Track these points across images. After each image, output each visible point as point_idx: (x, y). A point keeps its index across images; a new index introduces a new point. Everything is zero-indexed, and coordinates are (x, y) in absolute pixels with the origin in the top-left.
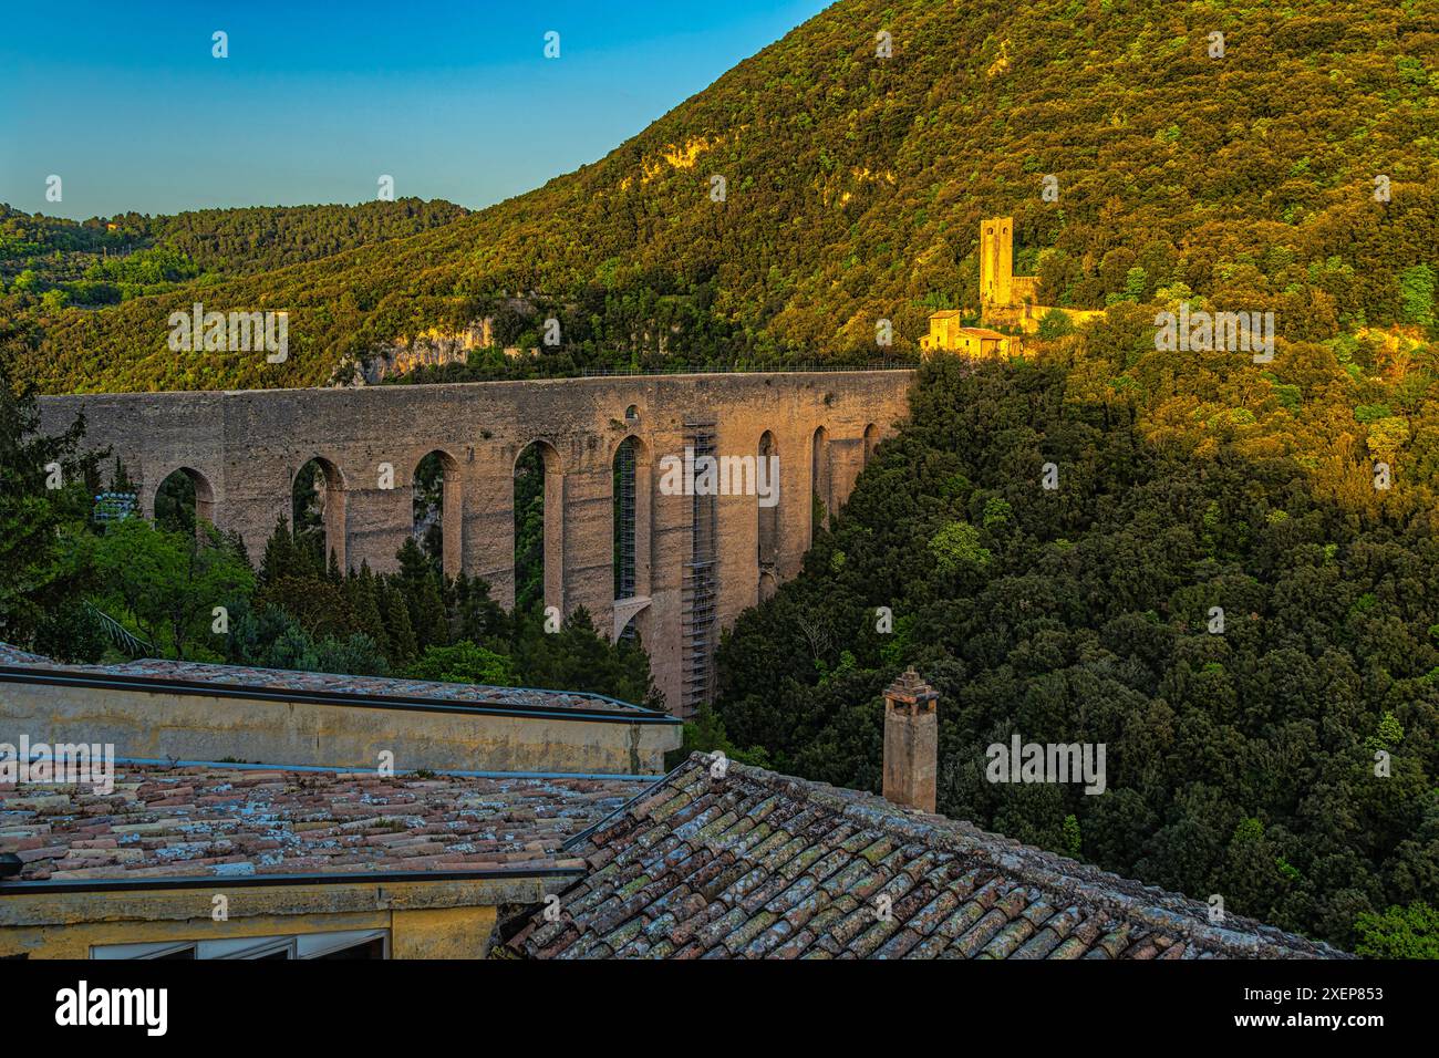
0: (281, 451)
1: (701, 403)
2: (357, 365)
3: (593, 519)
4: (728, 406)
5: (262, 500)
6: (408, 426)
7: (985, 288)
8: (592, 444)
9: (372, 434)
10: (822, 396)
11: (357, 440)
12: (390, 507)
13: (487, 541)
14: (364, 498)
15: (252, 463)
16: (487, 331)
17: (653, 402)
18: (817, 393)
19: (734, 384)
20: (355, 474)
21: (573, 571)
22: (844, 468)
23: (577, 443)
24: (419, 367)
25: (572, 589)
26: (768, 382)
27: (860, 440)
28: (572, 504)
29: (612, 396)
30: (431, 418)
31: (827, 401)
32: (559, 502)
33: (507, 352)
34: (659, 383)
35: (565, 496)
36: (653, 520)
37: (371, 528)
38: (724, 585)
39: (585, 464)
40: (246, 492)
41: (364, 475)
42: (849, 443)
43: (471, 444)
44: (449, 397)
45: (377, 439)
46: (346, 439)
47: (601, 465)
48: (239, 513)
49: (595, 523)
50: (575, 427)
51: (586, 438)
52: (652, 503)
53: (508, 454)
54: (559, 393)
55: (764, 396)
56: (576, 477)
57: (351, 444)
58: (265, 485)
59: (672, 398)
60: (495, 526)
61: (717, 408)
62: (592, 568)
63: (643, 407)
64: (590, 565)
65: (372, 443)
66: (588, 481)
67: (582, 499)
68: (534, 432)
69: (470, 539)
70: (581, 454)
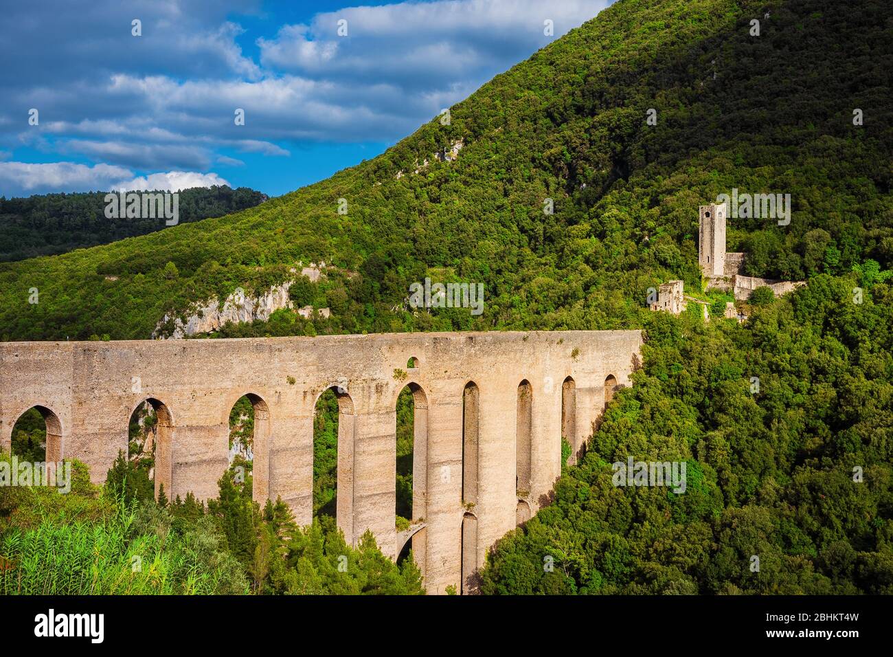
0: (120, 393)
1: (470, 356)
2: (179, 321)
3: (379, 453)
4: (492, 359)
5: (103, 434)
6: (227, 372)
7: (703, 262)
8: (379, 389)
9: (197, 379)
10: (570, 351)
11: (184, 384)
12: (210, 441)
13: (290, 471)
14: (188, 433)
15: (96, 403)
16: (285, 295)
17: (430, 354)
18: (565, 348)
19: (497, 342)
20: (182, 413)
21: (361, 497)
22: (588, 412)
23: (366, 388)
24: (228, 324)
25: (361, 513)
26: (524, 339)
27: (601, 389)
28: (361, 440)
29: (397, 348)
30: (246, 366)
31: (575, 353)
32: (350, 437)
33: (301, 312)
34: (435, 339)
35: (355, 434)
36: (428, 454)
37: (194, 459)
38: (487, 511)
39: (373, 406)
40: (90, 427)
41: (189, 414)
42: (591, 391)
43: (279, 389)
44: (259, 348)
45: (201, 383)
46: (175, 383)
47: (387, 408)
48: (83, 445)
49: (381, 456)
50: (365, 376)
51: (373, 385)
52: (428, 439)
53: (309, 397)
54: (352, 346)
55: (522, 351)
56: (366, 417)
57: (179, 387)
58: (106, 421)
59: (446, 351)
60: (297, 458)
61: (481, 361)
62: (377, 495)
63: (422, 358)
64: (375, 493)
65: (196, 387)
66: (375, 420)
67: (370, 436)
68: (331, 379)
69: (276, 469)
70: (370, 397)
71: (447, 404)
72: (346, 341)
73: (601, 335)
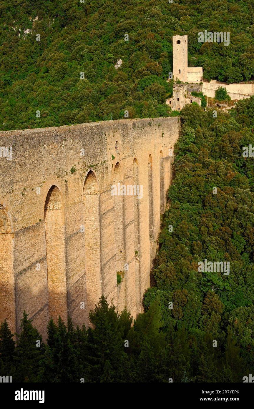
1: (134, 138)
4: (141, 140)
6: (40, 166)
8: (107, 170)
9: (24, 176)
10: (161, 132)
11: (16, 183)
12: (35, 241)
13: (75, 255)
14: (23, 237)
17: (122, 138)
18: (160, 130)
20: (17, 217)
21: (104, 265)
23: (103, 170)
26: (150, 124)
27: (169, 157)
28: (103, 216)
29: (111, 134)
30: (49, 158)
32: (95, 215)
34: (123, 125)
35: (100, 212)
36: (124, 219)
37: (27, 264)
39: (105, 185)
41: (22, 216)
42: (167, 159)
43: (66, 178)
44: (56, 138)
45: (26, 180)
47: (110, 185)
50: (102, 160)
51: (105, 167)
52: (123, 207)
53: (80, 183)
54: (95, 133)
55: (149, 133)
59: (127, 135)
60: (77, 243)
61: (138, 141)
62: (109, 260)
63: (120, 142)
64: (109, 258)
65: (24, 184)
66: (107, 197)
67: (105, 212)
68: (89, 165)
69: (69, 256)
70: (104, 178)
71: (129, 177)
72: (91, 128)
73: (168, 120)
